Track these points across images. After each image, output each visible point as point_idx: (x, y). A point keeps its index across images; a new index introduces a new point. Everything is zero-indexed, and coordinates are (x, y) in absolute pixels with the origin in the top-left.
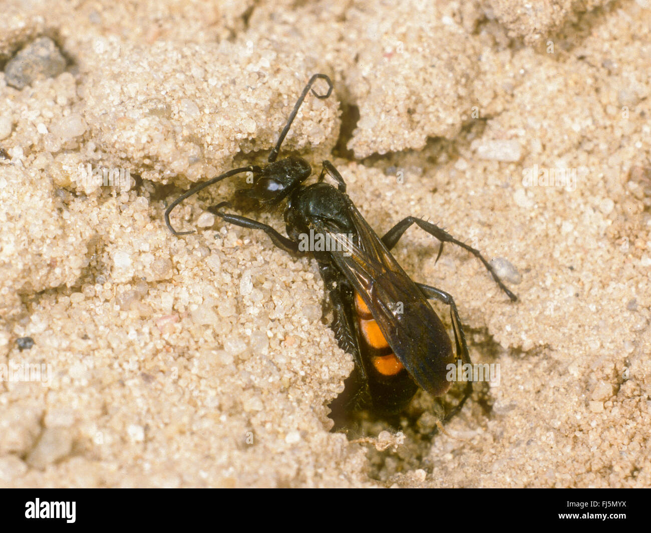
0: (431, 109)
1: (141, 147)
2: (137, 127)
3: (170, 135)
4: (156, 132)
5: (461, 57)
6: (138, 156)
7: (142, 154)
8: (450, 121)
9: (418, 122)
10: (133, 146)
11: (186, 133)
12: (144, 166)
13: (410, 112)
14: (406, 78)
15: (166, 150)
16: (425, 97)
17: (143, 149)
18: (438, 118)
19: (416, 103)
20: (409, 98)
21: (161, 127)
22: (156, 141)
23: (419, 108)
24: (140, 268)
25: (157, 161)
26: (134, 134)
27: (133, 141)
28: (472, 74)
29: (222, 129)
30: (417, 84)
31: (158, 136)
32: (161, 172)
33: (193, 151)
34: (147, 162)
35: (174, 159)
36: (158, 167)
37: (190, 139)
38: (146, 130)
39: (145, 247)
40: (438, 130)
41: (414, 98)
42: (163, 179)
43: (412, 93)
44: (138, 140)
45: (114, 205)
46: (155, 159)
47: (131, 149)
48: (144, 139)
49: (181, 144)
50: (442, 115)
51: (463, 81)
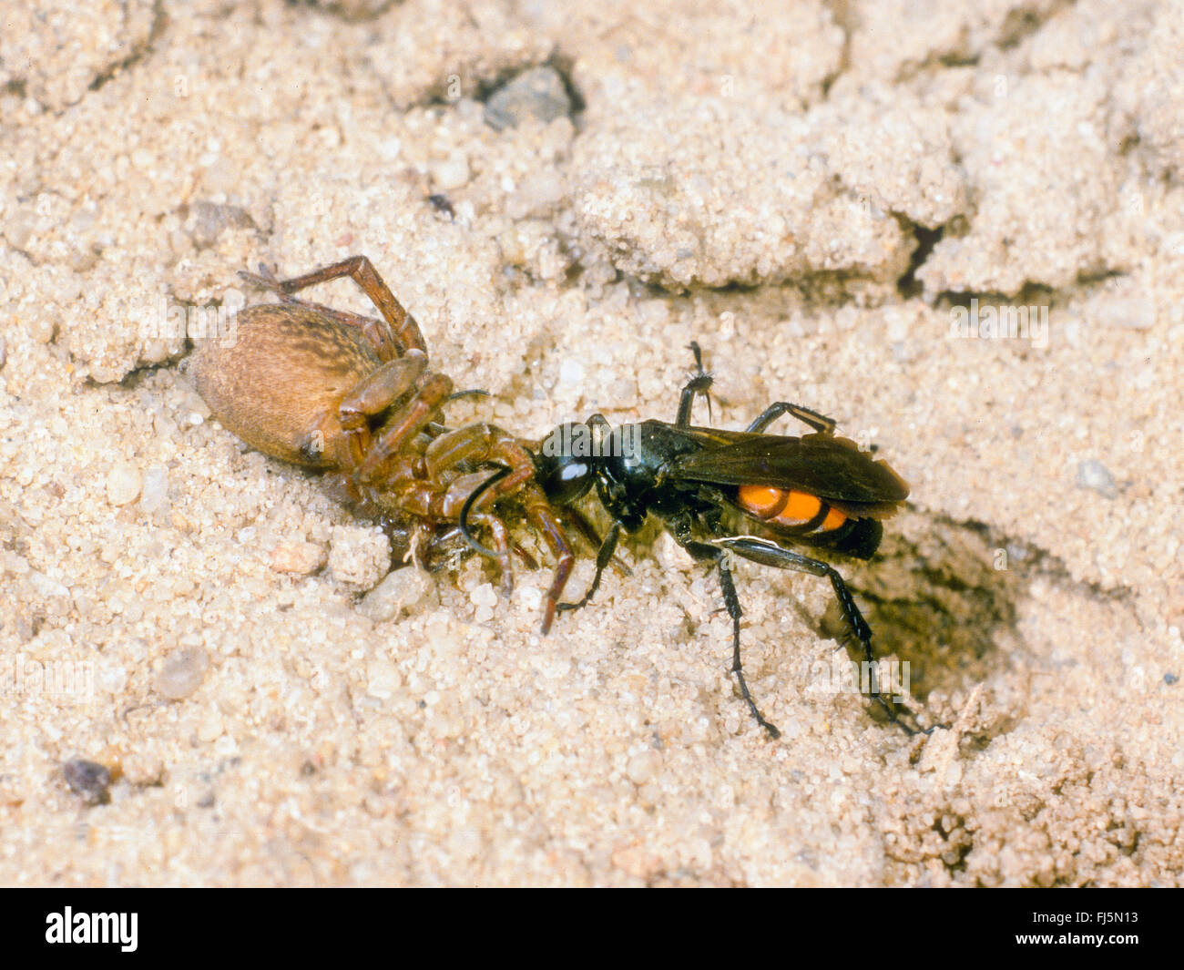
0: (1038, 244)
1: (617, 225)
2: (616, 198)
3: (660, 216)
4: (641, 209)
5: (1093, 181)
6: (611, 235)
7: (616, 234)
8: (1060, 264)
9: (1016, 259)
10: (607, 221)
11: (683, 217)
12: (619, 251)
13: (1006, 243)
14: (1010, 197)
15: (648, 234)
16: (1031, 227)
17: (620, 228)
18: (1045, 258)
19: (1017, 231)
20: (1007, 222)
21: (649, 203)
22: (638, 220)
23: (1021, 240)
24: (593, 386)
25: (636, 248)
26: (611, 206)
27: (607, 215)
28: (1104, 208)
29: (738, 221)
30: (1023, 206)
31: (643, 214)
32: (641, 263)
33: (686, 241)
34: (623, 246)
35: (658, 248)
36: (637, 256)
37: (687, 226)
38: (628, 203)
39: (608, 360)
40: (1042, 275)
41: (1014, 225)
42: (643, 273)
43: (1014, 217)
44: (615, 215)
45: (578, 298)
46: (633, 243)
47: (604, 225)
48: (623, 216)
49: (672, 231)
50: (1052, 254)
51: (1089, 214)
